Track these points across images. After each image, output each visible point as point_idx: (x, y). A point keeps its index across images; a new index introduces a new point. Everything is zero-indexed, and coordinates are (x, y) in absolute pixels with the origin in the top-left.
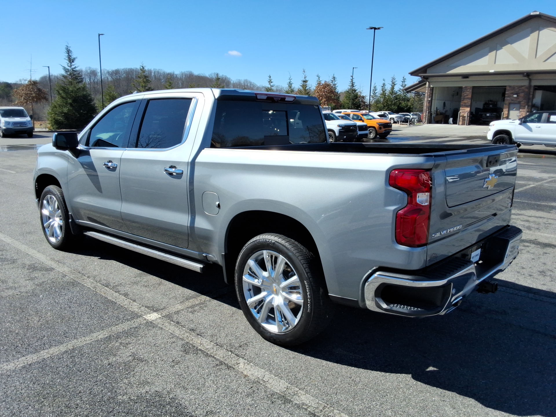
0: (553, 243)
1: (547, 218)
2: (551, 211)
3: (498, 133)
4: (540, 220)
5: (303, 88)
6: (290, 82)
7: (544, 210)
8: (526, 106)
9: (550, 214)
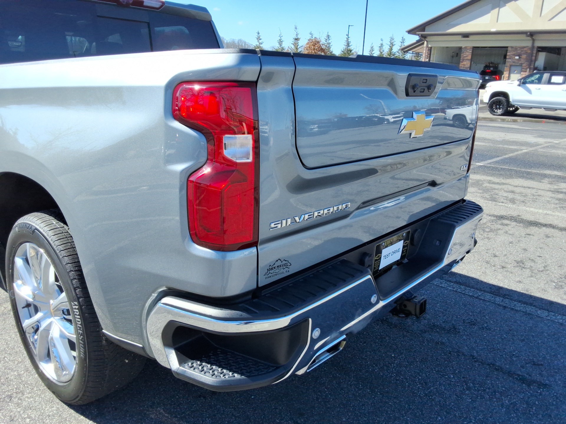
0: (540, 221)
1: (537, 189)
2: (542, 180)
3: (495, 94)
4: (529, 191)
5: (295, 46)
6: (280, 40)
7: (534, 179)
8: (528, 70)
9: (541, 184)
